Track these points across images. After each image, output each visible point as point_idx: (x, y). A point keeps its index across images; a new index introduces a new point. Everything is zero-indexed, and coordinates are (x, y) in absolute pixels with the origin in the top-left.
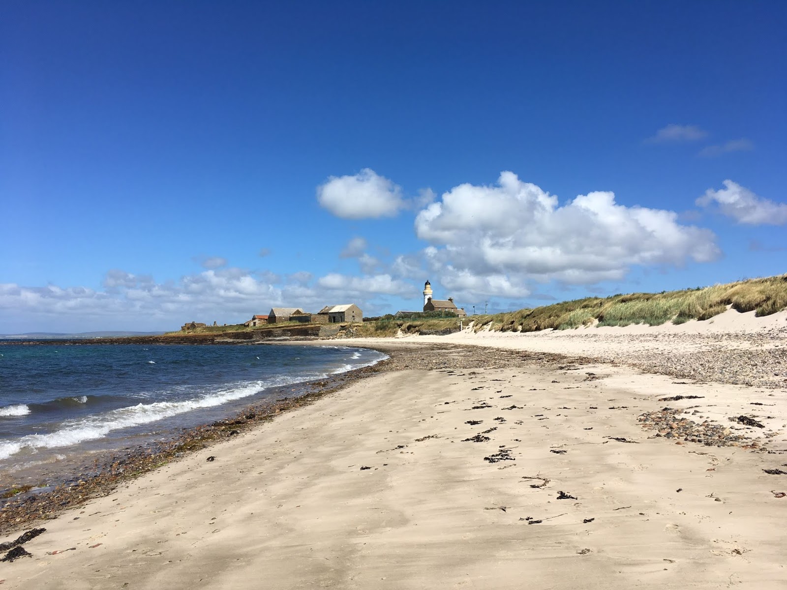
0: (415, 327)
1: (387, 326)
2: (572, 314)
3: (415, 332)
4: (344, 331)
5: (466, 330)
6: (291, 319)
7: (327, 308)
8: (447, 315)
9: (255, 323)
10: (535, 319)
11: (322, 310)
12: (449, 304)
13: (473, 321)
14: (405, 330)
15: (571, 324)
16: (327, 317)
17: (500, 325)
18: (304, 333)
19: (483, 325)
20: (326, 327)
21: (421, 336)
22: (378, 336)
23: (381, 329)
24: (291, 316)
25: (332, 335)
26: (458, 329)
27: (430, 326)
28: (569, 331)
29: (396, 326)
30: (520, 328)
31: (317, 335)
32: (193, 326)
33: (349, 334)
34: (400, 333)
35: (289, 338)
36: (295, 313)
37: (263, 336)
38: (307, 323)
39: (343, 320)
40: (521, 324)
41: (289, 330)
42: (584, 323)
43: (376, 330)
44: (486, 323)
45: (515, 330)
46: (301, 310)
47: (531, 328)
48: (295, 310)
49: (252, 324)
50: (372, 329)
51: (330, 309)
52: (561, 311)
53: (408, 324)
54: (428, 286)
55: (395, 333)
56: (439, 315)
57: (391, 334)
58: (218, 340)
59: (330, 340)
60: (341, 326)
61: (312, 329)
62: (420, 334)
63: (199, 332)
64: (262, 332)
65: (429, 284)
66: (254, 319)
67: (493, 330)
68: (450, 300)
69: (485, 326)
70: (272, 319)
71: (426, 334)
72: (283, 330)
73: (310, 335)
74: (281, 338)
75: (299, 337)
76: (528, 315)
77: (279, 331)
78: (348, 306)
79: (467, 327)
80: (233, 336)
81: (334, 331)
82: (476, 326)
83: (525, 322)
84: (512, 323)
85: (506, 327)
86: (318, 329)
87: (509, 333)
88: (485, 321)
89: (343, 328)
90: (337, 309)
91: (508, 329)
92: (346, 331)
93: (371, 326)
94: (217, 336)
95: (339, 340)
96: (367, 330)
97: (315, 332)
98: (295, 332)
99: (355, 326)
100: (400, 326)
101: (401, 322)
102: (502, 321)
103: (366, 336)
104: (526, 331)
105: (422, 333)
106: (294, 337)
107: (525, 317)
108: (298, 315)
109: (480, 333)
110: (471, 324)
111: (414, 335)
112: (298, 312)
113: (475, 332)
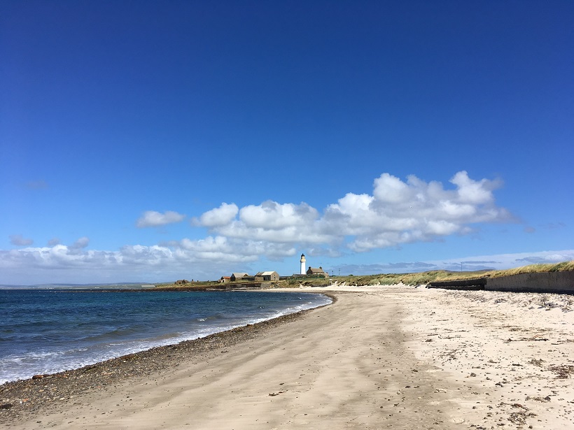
0: (309, 283)
1: (295, 283)
2: (373, 280)
3: (309, 286)
4: (273, 285)
5: (334, 285)
6: (243, 279)
7: (260, 273)
8: (320, 276)
10: (362, 281)
11: (257, 274)
12: (320, 270)
14: (304, 285)
16: (262, 278)
17: (349, 283)
18: (253, 286)
19: (341, 283)
20: (264, 283)
21: (312, 288)
22: (290, 287)
23: (292, 284)
25: (268, 287)
26: (330, 284)
27: (316, 283)
28: (372, 286)
29: (299, 282)
30: (357, 285)
31: (260, 287)
32: (184, 282)
33: (276, 286)
34: (301, 286)
35: (246, 288)
36: (244, 276)
38: (253, 281)
39: (269, 279)
40: (357, 283)
41: (245, 284)
42: (376, 284)
43: (290, 284)
44: (343, 282)
47: (360, 285)
48: (244, 274)
49: (222, 281)
50: (287, 284)
51: (262, 274)
53: (305, 282)
55: (299, 286)
56: (316, 277)
57: (297, 286)
58: (207, 289)
59: (268, 289)
61: (257, 284)
63: (189, 285)
65: (304, 256)
66: (222, 279)
67: (346, 285)
68: (321, 268)
69: (343, 284)
70: (233, 278)
71: (315, 286)
72: (242, 285)
73: (256, 287)
74: (241, 288)
75: (250, 288)
77: (240, 285)
78: (272, 272)
79: (334, 283)
80: (216, 287)
81: (268, 285)
82: (338, 283)
83: (359, 282)
84: (354, 282)
87: (353, 286)
89: (273, 283)
90: (265, 274)
93: (286, 282)
94: (207, 287)
95: (272, 289)
96: (285, 285)
97: (259, 285)
98: (248, 286)
99: (278, 283)
100: (302, 282)
101: (301, 280)
102: (349, 281)
105: (312, 286)
106: (248, 288)
108: (247, 277)
109: (340, 286)
110: (336, 282)
112: (246, 275)
113: (338, 286)
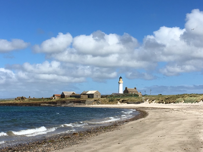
0: (125, 101)
1: (114, 100)
2: (179, 99)
3: (125, 103)
4: (96, 102)
5: (146, 102)
6: (71, 96)
7: (85, 92)
8: (135, 95)
9: (55, 98)
10: (169, 100)
11: (83, 93)
12: (135, 90)
13: (148, 99)
14: (121, 102)
15: (178, 102)
16: (87, 96)
17: (158, 101)
18: (79, 102)
19: (152, 101)
20: (89, 100)
21: (128, 104)
22: (110, 104)
23: (111, 101)
24: (71, 95)
25: (91, 103)
26: (143, 102)
27: (131, 100)
28: (177, 104)
29: (117, 100)
30: (165, 102)
31: (85, 103)
32: (22, 98)
33: (98, 103)
34: (119, 103)
35: (73, 104)
36: (72, 94)
37: (61, 103)
38: (80, 98)
39: (93, 97)
40: (165, 101)
41: (73, 101)
42: (181, 102)
43: (109, 102)
44: (153, 100)
45: (163, 103)
46: (74, 92)
47: (168, 102)
48: (72, 92)
49: (54, 98)
50: (108, 101)
51: (87, 92)
52: (176, 98)
53: (122, 100)
54: (121, 79)
55: (117, 103)
56: (131, 95)
57: (115, 103)
58: (42, 104)
59: (91, 105)
60: (94, 100)
61: (82, 101)
62: (127, 104)
63: (26, 101)
64: (61, 102)
65: (122, 78)
66: (54, 96)
67: (156, 103)
68: (135, 88)
69: (153, 101)
70: (63, 96)
71: (130, 103)
72: (70, 101)
73: (82, 103)
74: (69, 104)
75: (77, 104)
76: (167, 98)
77: (68, 101)
78: (95, 91)
79: (146, 101)
80: (48, 103)
81: (91, 101)
82: (150, 101)
83: (166, 101)
84: (162, 100)
85: (160, 102)
86: (85, 101)
87: (161, 104)
88: (153, 99)
89: (95, 100)
90: (89, 92)
91: (161, 102)
92: (97, 101)
94: (42, 103)
95: (95, 105)
96: (105, 102)
97: (84, 102)
98: (75, 102)
99: (100, 100)
100: (119, 100)
101: (119, 99)
102: (159, 100)
103: (106, 104)
104: (166, 104)
105: (128, 103)
106: (75, 104)
107: (166, 99)
108: (74, 95)
109: (151, 104)
110: (148, 100)
111: (125, 104)
112: (73, 93)
113: (149, 103)
